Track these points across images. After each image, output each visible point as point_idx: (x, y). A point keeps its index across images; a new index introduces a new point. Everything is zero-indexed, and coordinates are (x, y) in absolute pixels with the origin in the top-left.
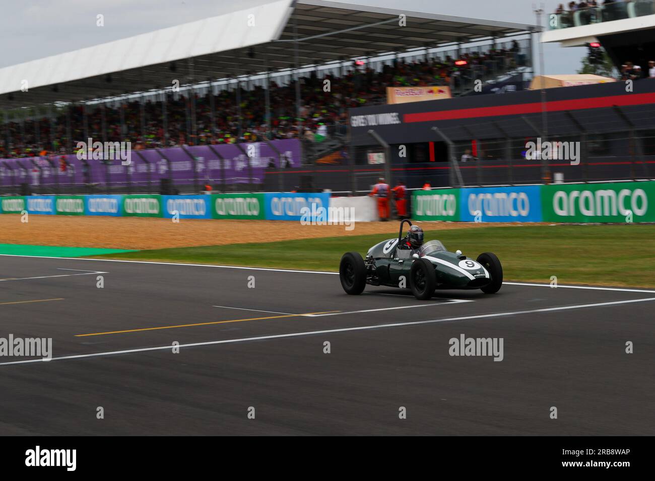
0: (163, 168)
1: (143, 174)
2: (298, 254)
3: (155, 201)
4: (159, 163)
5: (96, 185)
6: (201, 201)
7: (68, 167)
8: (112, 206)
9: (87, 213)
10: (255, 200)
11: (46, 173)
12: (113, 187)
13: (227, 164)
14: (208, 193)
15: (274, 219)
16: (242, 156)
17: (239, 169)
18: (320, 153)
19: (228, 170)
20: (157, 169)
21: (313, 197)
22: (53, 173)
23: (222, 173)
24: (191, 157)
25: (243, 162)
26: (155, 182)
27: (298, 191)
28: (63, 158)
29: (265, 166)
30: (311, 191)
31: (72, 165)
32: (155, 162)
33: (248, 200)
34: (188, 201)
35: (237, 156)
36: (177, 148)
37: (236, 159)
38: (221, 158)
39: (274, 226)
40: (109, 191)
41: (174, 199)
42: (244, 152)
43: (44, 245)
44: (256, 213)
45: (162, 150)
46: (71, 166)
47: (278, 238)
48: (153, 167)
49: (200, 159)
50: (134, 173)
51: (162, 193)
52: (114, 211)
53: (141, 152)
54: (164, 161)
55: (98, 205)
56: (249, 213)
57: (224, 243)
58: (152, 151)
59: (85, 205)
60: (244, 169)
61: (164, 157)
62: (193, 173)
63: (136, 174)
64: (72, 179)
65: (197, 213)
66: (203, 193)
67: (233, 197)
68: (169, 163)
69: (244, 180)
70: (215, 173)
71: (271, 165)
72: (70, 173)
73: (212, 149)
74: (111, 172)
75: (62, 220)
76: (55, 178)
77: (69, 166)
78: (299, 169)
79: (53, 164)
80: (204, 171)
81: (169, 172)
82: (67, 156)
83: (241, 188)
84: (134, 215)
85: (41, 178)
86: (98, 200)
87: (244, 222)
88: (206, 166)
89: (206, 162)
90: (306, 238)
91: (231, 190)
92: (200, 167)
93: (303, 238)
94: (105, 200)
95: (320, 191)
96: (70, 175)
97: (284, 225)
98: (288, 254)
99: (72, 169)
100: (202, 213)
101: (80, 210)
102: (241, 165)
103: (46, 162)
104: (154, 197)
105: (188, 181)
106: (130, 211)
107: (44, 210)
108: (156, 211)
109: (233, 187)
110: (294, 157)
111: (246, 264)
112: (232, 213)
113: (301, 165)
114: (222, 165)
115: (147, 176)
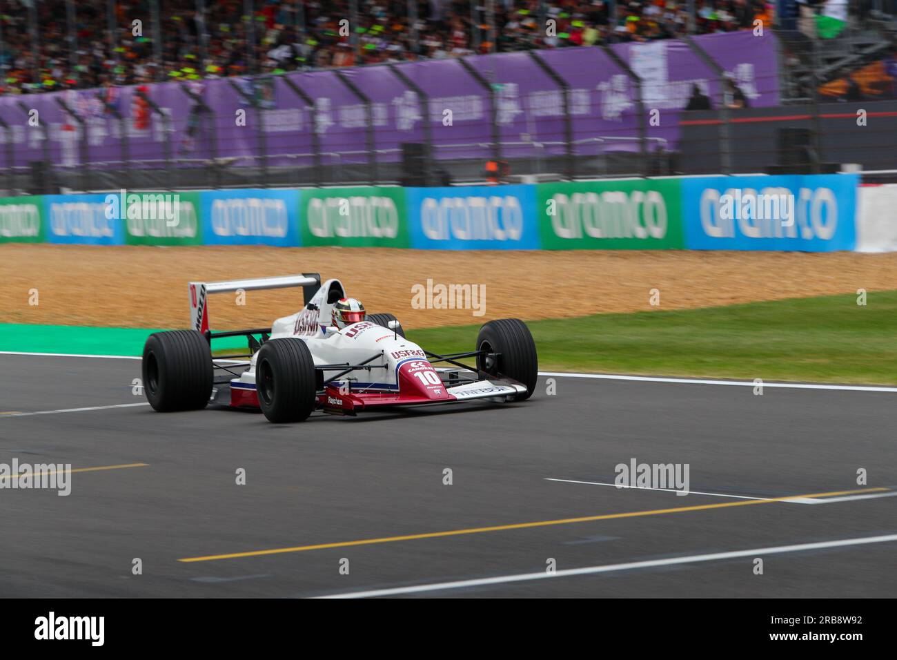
0: (409, 116)
1: (356, 132)
2: (771, 338)
3: (387, 203)
4: (398, 101)
5: (231, 163)
6: (512, 202)
7: (155, 116)
8: (271, 217)
9: (206, 239)
10: (655, 198)
11: (98, 134)
12: (273, 169)
13: (581, 102)
14: (529, 179)
15: (708, 248)
16: (620, 79)
17: (610, 115)
18: (828, 68)
19: (581, 118)
20: (392, 118)
21: (814, 188)
22: (116, 132)
23: (565, 126)
24: (482, 84)
25: (621, 95)
26: (389, 153)
27: (771, 171)
28: (141, 93)
29: (680, 104)
30: (808, 171)
31: (165, 110)
32: (387, 99)
33: (638, 196)
34: (477, 202)
35: (607, 78)
36: (446, 60)
37: (603, 86)
38: (563, 85)
39: (708, 267)
40: (264, 180)
41: (438, 198)
42: (624, 66)
43: (93, 324)
44: (658, 232)
45: (407, 67)
46: (162, 114)
47: (720, 299)
48: (380, 111)
49: (510, 88)
50: (330, 131)
51: (405, 182)
52: (279, 232)
53: (347, 73)
54: (411, 95)
55: (235, 216)
56: (641, 233)
57: (570, 313)
58: (379, 70)
59: (202, 216)
60: (625, 115)
61: (411, 86)
62: (488, 128)
63: (335, 131)
64: (166, 148)
65: (500, 235)
66: (518, 182)
67: (599, 190)
68: (423, 100)
69: (626, 145)
70: (546, 126)
71: (698, 102)
72: (160, 130)
73: (538, 60)
74: (269, 129)
75: (142, 257)
76: (122, 146)
77: (159, 112)
78: (775, 111)
79: (114, 110)
80: (520, 122)
81: (426, 125)
82: (152, 87)
83: (619, 165)
84: (334, 241)
85: (83, 148)
86: (238, 204)
87: (624, 257)
88: (524, 107)
89: (522, 97)
90: (793, 295)
91: (593, 172)
92: (508, 110)
93: (782, 296)
94: (254, 202)
95: (834, 169)
96: (160, 138)
97: (733, 263)
98: (748, 339)
99: (165, 119)
100: (515, 233)
101: (189, 232)
102: (617, 104)
103: (97, 105)
104: (383, 194)
105: (479, 149)
106: (319, 232)
107: (96, 232)
108: (390, 232)
109: (599, 164)
110: (759, 80)
111: (633, 368)
112: (595, 233)
113: (778, 100)
114: (566, 105)
115: (366, 136)
